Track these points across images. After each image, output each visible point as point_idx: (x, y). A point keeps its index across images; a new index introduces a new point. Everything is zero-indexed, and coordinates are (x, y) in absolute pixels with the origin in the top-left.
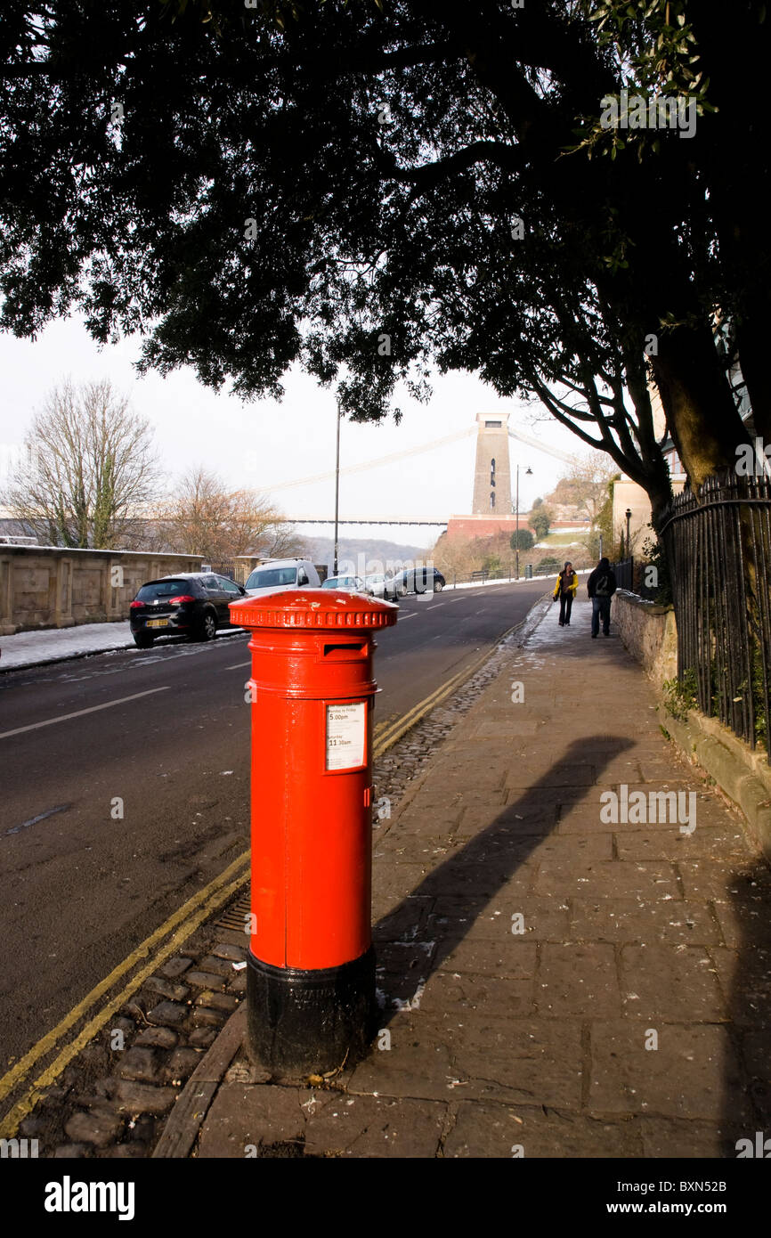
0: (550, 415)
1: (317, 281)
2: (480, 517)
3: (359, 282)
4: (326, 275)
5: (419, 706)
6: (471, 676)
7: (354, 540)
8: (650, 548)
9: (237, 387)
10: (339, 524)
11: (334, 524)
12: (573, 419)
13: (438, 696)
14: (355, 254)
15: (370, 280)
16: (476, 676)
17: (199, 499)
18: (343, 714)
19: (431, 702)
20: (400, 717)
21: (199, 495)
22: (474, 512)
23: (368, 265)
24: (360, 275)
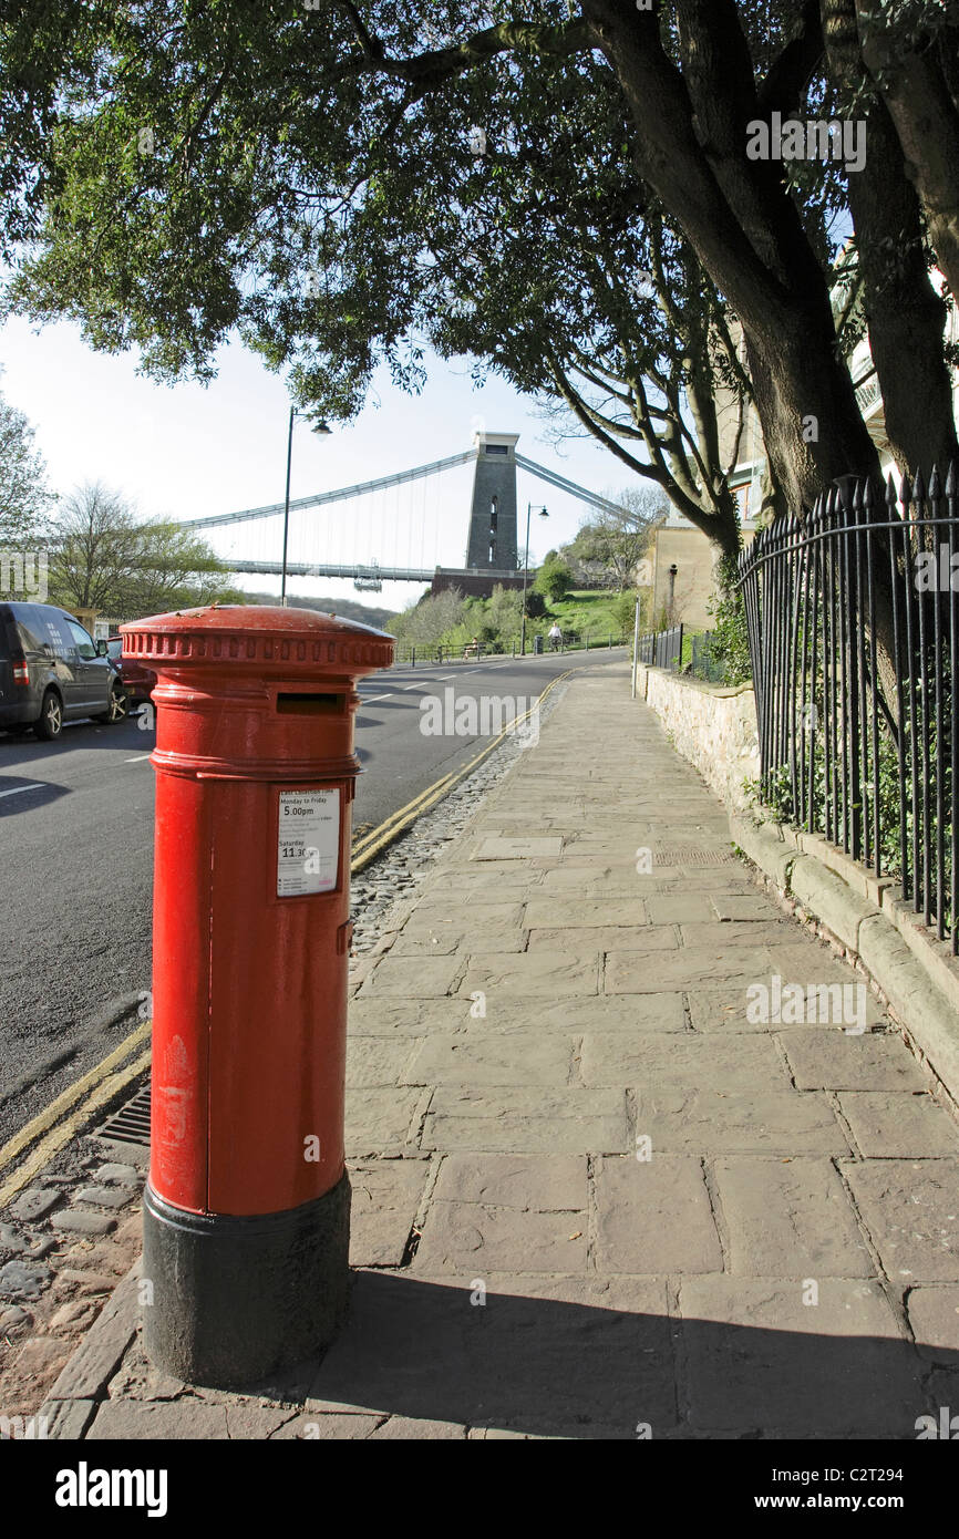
0: (584, 430)
1: (266, 217)
2: (475, 573)
3: (326, 225)
4: (279, 209)
5: (396, 815)
6: (466, 777)
7: (306, 599)
8: (716, 607)
9: (148, 363)
10: (287, 576)
11: (281, 576)
12: (613, 436)
13: (422, 802)
14: (322, 183)
15: (342, 222)
16: (472, 777)
17: (94, 532)
18: (304, 806)
19: (413, 810)
20: (370, 829)
21: (94, 526)
22: (469, 565)
23: (340, 200)
24: (328, 213)
